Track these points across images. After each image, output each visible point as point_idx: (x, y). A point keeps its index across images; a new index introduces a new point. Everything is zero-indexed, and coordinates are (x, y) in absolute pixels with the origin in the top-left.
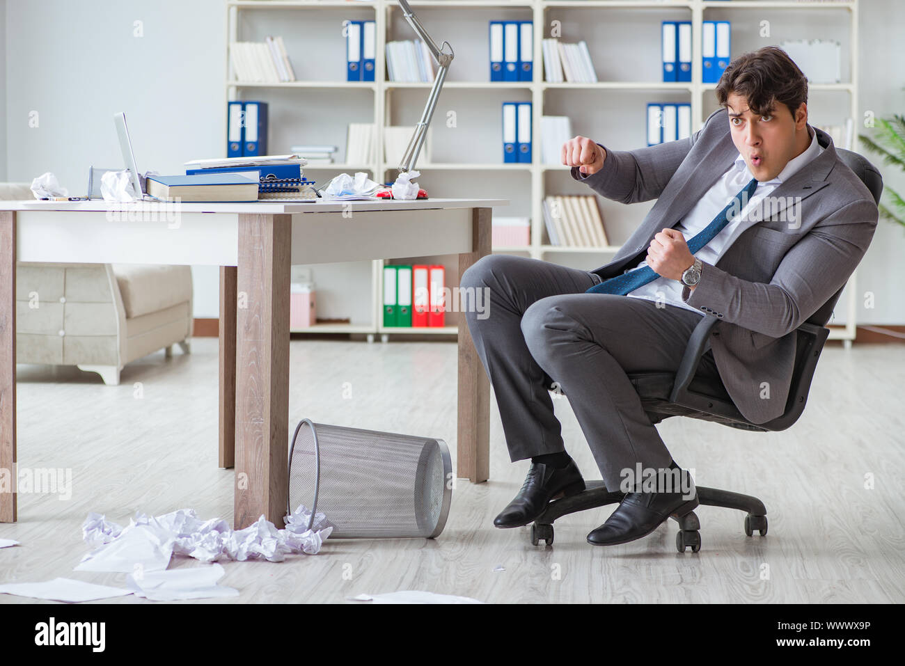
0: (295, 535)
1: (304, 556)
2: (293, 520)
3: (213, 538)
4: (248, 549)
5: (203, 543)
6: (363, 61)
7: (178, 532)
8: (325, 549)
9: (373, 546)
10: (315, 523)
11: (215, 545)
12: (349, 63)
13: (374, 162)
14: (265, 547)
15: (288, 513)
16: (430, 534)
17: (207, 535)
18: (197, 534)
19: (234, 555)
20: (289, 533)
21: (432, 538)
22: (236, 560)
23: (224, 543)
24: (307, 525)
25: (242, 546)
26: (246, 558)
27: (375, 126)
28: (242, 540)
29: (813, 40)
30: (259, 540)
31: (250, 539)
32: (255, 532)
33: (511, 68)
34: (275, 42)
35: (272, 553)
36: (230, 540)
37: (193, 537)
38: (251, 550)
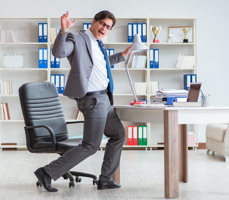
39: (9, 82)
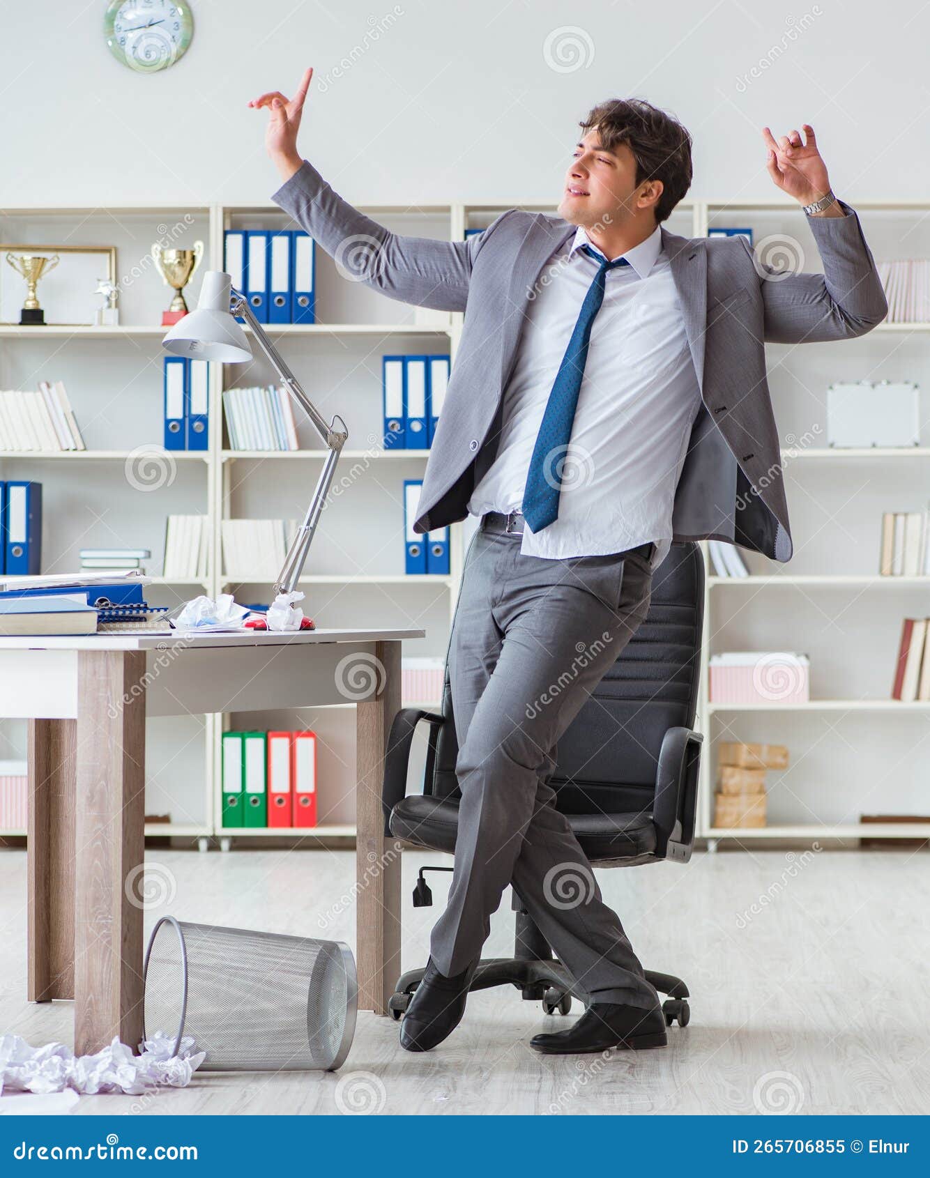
0: (157, 1064)
1: (170, 1089)
2: (152, 1047)
3: (55, 1065)
4: (100, 1078)
5: (41, 1071)
6: (189, 418)
7: (8, 1060)
8: (196, 1083)
9: (257, 1079)
10: (181, 1050)
11: (58, 1073)
12: (167, 422)
13: (207, 575)
14: (122, 1076)
15: (144, 1040)
16: (328, 1066)
17: (46, 1062)
18: (32, 1062)
19: (81, 1087)
20: (149, 1061)
21: (331, 1070)
22: (85, 1094)
23: (68, 1072)
24: (171, 1053)
25: (91, 1075)
26: (97, 1090)
27: (208, 519)
28: (91, 1068)
29: (880, 382)
30: (114, 1067)
31: (101, 1067)
32: (108, 1057)
33: (416, 427)
34: (53, 390)
35: (131, 1082)
36: (77, 1068)
37: (27, 1067)
38: (104, 1080)
39: (895, 515)
